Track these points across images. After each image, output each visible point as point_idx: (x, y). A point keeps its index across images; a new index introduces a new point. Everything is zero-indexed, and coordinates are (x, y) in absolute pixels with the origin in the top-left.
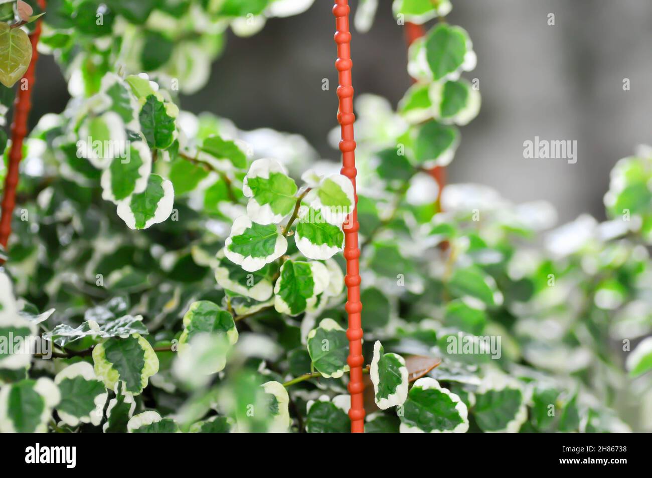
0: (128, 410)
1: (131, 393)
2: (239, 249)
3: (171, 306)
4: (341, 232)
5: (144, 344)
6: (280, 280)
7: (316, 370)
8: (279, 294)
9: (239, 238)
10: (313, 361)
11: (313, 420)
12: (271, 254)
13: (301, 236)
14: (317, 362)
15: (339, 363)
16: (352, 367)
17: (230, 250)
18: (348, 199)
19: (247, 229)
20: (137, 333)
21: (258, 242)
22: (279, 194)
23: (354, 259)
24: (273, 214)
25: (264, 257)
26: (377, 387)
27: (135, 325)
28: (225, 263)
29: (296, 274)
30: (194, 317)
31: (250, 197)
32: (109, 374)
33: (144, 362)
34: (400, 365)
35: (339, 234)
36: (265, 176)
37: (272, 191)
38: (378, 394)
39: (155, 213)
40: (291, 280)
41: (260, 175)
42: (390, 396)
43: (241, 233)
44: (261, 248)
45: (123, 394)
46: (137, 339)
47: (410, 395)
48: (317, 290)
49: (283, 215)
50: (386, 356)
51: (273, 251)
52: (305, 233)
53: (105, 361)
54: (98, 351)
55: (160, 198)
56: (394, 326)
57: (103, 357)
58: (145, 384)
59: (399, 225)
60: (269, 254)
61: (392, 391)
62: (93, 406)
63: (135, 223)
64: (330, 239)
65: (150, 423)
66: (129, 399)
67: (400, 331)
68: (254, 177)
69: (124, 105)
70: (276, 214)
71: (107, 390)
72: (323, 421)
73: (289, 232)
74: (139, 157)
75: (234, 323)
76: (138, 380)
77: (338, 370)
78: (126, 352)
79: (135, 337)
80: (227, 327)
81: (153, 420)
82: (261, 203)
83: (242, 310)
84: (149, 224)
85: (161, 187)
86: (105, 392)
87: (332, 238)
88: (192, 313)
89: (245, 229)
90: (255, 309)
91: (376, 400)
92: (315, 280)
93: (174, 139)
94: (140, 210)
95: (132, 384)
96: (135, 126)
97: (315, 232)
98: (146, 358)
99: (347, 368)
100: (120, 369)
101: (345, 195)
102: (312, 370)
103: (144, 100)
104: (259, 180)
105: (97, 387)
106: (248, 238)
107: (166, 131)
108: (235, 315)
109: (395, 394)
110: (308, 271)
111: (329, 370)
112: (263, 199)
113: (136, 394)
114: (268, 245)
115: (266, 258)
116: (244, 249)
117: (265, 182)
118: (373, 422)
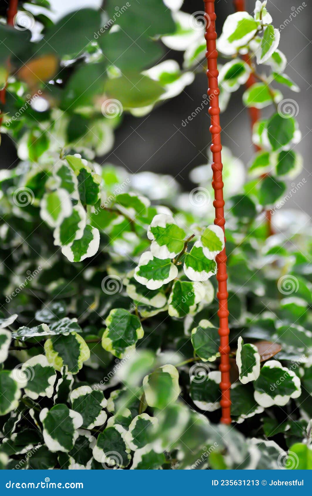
0: (69, 384)
1: (71, 373)
2: (144, 274)
3: (93, 307)
4: (214, 262)
5: (80, 339)
6: (172, 294)
7: (197, 356)
8: (171, 304)
9: (144, 267)
10: (195, 349)
11: (194, 388)
12: (167, 278)
13: (188, 266)
14: (198, 350)
15: (213, 351)
16: (222, 354)
17: (138, 275)
18: (220, 241)
19: (150, 261)
20: (74, 331)
21: (157, 270)
22: (173, 239)
23: (223, 281)
24: (169, 252)
25: (162, 280)
26: (241, 369)
27: (73, 326)
28: (133, 281)
29: (183, 290)
30: (113, 320)
31: (152, 240)
32: (56, 360)
33: (79, 352)
34: (254, 352)
35: (213, 264)
36: (164, 226)
37: (168, 236)
38: (241, 374)
39: (87, 251)
40: (179, 294)
41: (160, 225)
42: (249, 374)
43: (146, 264)
44: (160, 274)
45: (66, 374)
46: (75, 336)
47: (262, 372)
48: (197, 300)
49: (176, 253)
50: (245, 346)
51: (168, 276)
52: (190, 264)
53: (53, 351)
54: (48, 344)
55: (91, 240)
56: (244, 318)
57: (52, 349)
58: (80, 367)
59: (247, 248)
60: (165, 278)
61: (250, 371)
62: (48, 385)
63: (74, 258)
64: (207, 268)
65: (85, 394)
66: (70, 377)
67: (248, 321)
68: (155, 226)
69: (68, 181)
70: (171, 252)
71: (55, 372)
72: (201, 389)
73: (178, 263)
74: (78, 216)
75: (141, 324)
76: (76, 363)
77: (213, 356)
78: (67, 344)
79: (73, 334)
80: (136, 326)
81: (87, 392)
82: (161, 244)
83: (145, 314)
84: (83, 258)
85: (92, 234)
86: (55, 374)
87: (208, 266)
88: (111, 317)
89: (149, 261)
90: (154, 313)
91: (240, 377)
92: (196, 294)
93: (99, 198)
94: (77, 249)
95: (72, 367)
96: (76, 195)
97: (197, 263)
98: (81, 349)
99: (218, 355)
100: (63, 356)
101: (218, 239)
102: (195, 355)
103: (78, 172)
104: (159, 229)
105: (49, 371)
106: (151, 267)
107: (93, 194)
108: (141, 318)
109: (252, 373)
110: (191, 287)
111: (206, 356)
112: (162, 242)
113: (75, 373)
114: (164, 272)
115: (163, 281)
116: (148, 275)
117: (163, 230)
118: (235, 389)
